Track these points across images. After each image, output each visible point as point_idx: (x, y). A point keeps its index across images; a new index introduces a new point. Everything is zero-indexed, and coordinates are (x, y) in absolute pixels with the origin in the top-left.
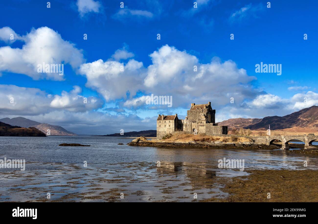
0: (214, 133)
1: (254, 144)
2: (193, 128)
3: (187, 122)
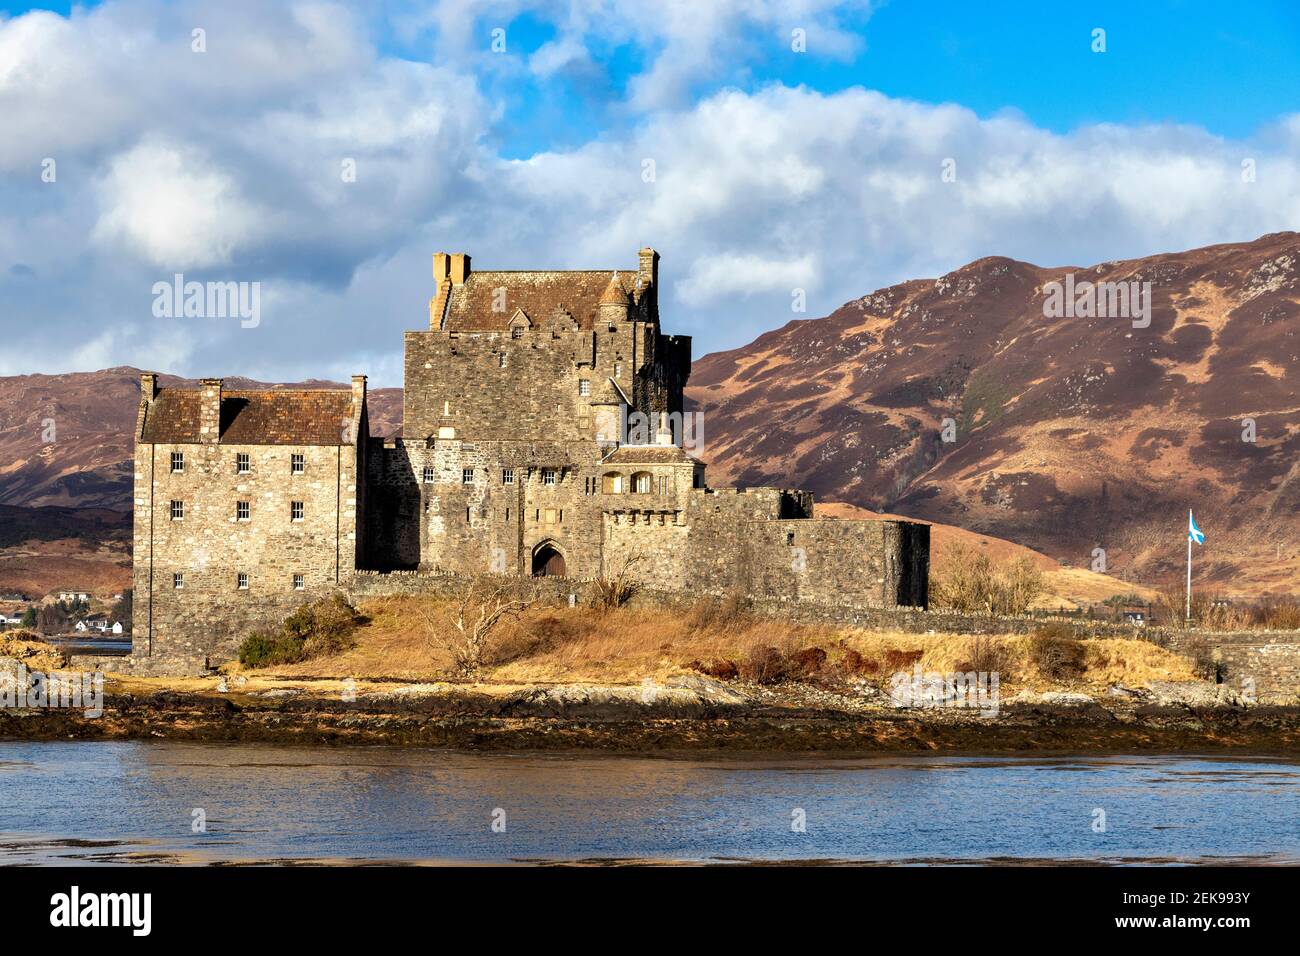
0: (808, 596)
2: (541, 535)
3: (467, 473)
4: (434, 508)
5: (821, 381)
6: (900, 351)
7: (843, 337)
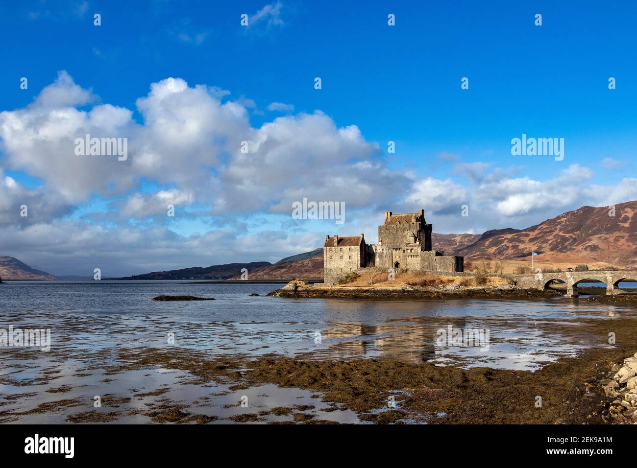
0: (440, 270)
1: (516, 289)
2: (396, 260)
3: (383, 250)
4: (377, 256)
5: (553, 230)
6: (568, 224)
7: (558, 222)
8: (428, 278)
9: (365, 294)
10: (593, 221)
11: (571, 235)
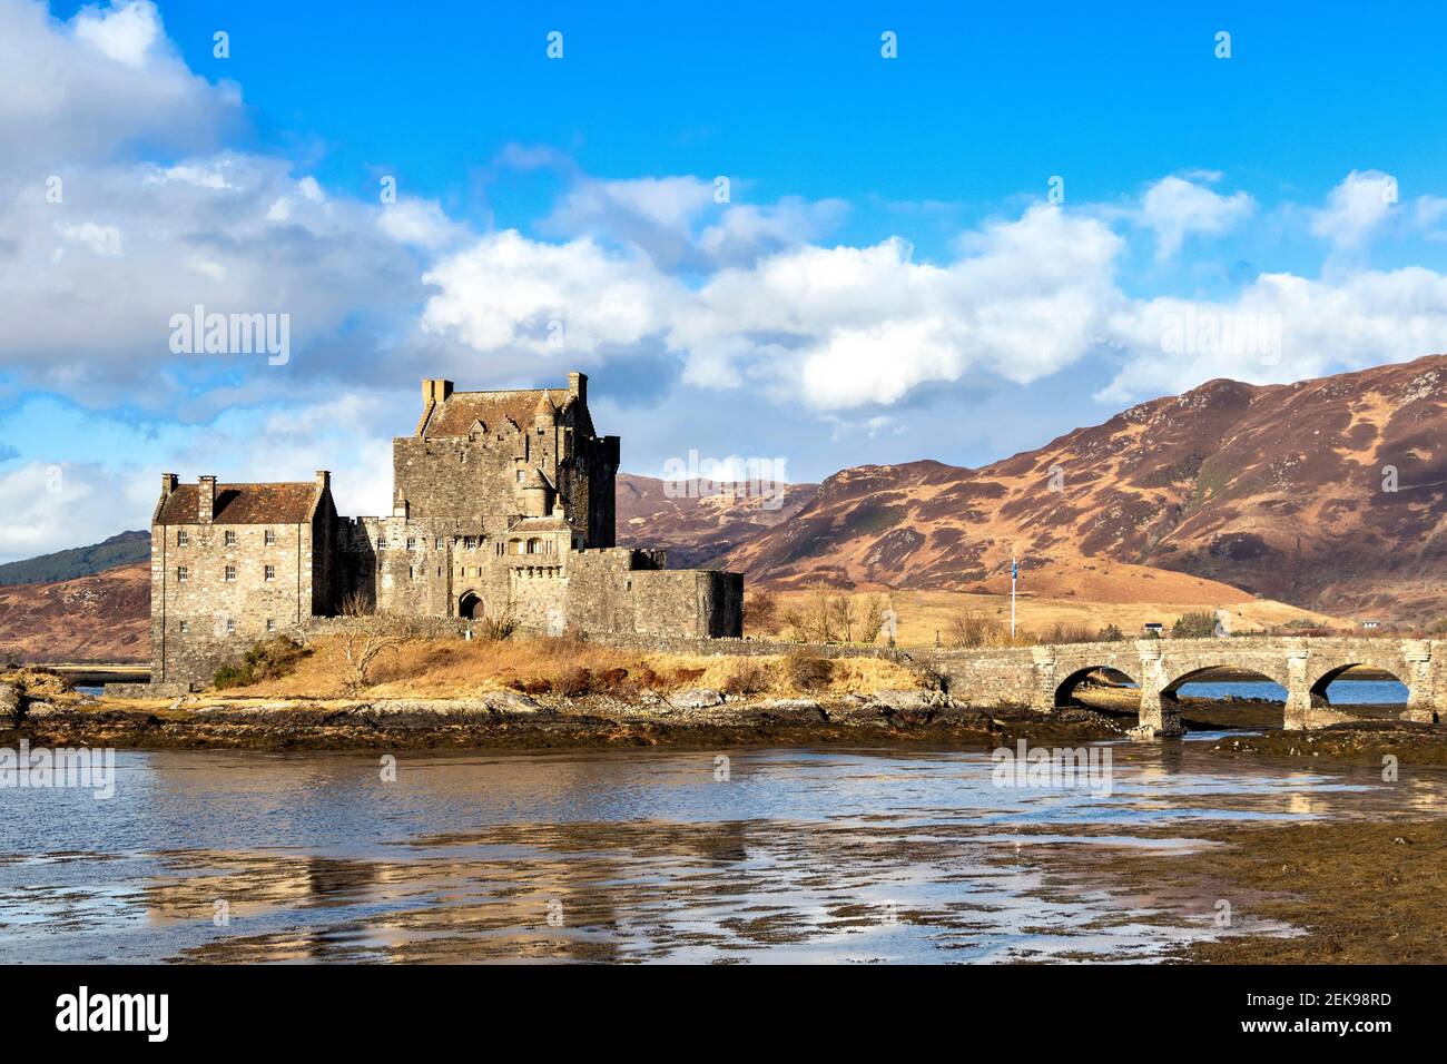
1: (946, 705)
2: (466, 586)
3: (410, 542)
4: (386, 567)
5: (1095, 471)
6: (1152, 448)
7: (1112, 439)
8: (598, 660)
9: (328, 731)
10: (1246, 438)
11: (1162, 491)
